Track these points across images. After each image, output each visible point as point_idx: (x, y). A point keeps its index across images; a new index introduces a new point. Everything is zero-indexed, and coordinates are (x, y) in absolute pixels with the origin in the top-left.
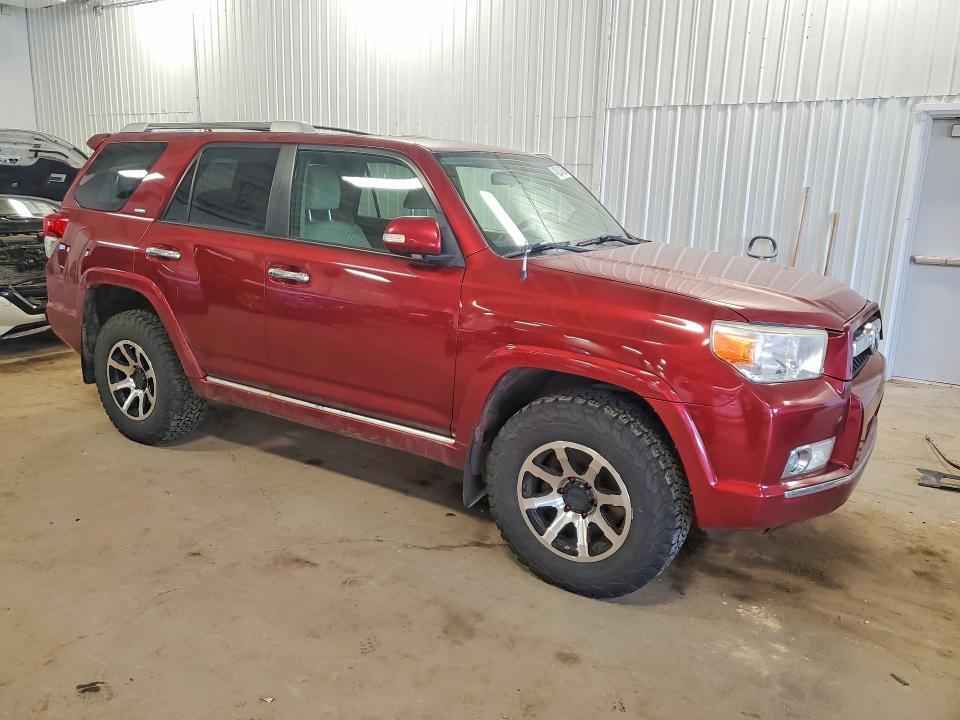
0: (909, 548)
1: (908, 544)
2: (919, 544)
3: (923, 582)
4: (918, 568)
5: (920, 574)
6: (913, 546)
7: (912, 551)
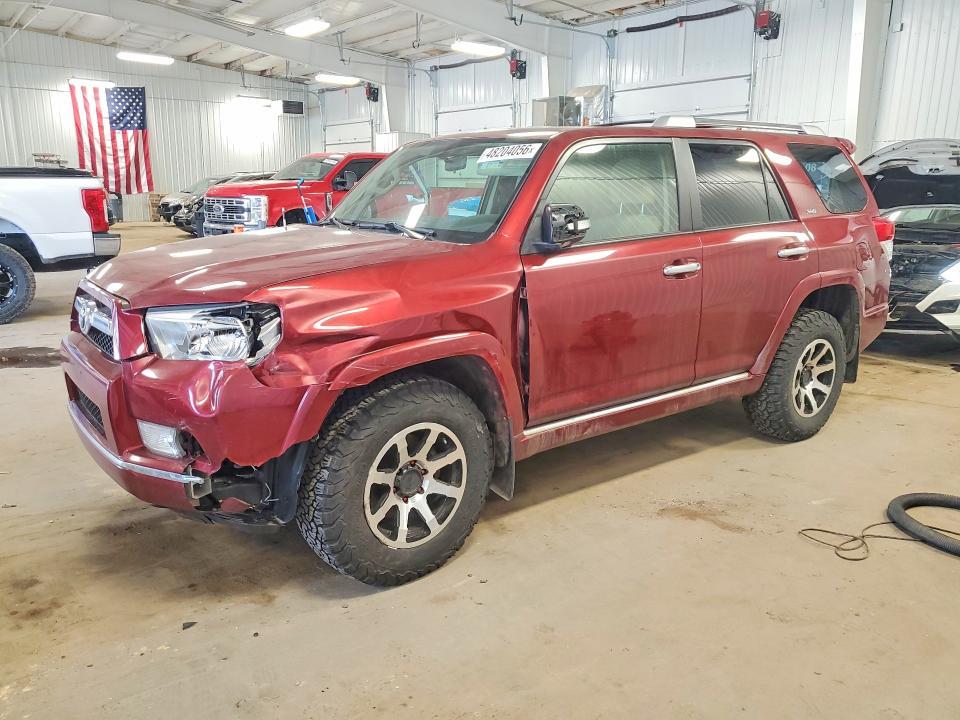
0: (59, 606)
1: (64, 610)
2: (52, 619)
3: (25, 576)
4: (38, 588)
5: (33, 582)
6: (57, 611)
7: (55, 604)
